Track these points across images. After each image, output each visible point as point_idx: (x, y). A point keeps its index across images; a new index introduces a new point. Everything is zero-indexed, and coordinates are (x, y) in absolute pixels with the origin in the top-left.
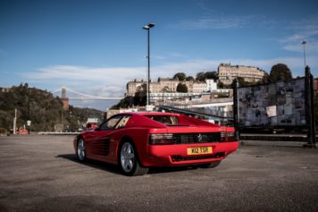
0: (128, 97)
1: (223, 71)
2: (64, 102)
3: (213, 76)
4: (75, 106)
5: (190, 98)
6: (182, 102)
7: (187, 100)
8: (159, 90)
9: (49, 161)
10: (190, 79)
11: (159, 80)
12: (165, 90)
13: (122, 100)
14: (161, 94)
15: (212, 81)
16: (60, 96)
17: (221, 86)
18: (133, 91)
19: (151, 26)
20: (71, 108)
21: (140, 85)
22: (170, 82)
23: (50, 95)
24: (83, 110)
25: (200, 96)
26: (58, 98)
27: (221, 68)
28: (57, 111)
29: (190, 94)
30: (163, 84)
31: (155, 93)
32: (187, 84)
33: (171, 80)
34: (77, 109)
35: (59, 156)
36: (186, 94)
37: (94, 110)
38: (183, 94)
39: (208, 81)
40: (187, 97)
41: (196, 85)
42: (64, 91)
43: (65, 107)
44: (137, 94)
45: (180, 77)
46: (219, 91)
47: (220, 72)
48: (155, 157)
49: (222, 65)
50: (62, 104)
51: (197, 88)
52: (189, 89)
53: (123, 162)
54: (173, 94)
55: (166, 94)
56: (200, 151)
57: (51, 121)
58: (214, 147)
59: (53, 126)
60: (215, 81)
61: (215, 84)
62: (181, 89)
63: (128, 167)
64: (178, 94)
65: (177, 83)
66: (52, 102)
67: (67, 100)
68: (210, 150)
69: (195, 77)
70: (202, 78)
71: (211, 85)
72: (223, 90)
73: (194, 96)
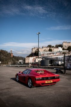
0: (32, 53)
1: (64, 44)
2: (11, 54)
3: (61, 46)
4: (15, 56)
5: (53, 54)
6: (50, 55)
7: (52, 55)
8: (43, 51)
9: (8, 81)
10: (53, 47)
11: (43, 47)
12: (45, 51)
13: (30, 54)
14: (43, 52)
15: (61, 48)
16: (10, 53)
17: (63, 49)
18: (34, 51)
19: (39, 33)
20: (14, 56)
21: (36, 49)
22: (46, 48)
23: (7, 52)
24: (18, 57)
25: (56, 53)
26: (9, 53)
27: (64, 43)
28: (9, 57)
29: (53, 52)
30: (44, 49)
31: (41, 52)
32: (52, 49)
33: (47, 47)
34: (16, 57)
35: (11, 79)
36: (52, 52)
37: (21, 57)
38: (51, 52)
39: (59, 48)
40: (52, 53)
41: (55, 49)
42: (11, 51)
43: (12, 56)
44: (35, 52)
45: (50, 46)
46: (63, 51)
47: (63, 44)
48: (37, 84)
49: (64, 42)
50: (11, 55)
51: (55, 50)
52: (53, 50)
53: (29, 84)
54: (48, 52)
55: (45, 52)
56: (49, 82)
57: (7, 61)
58: (53, 81)
59: (8, 62)
60: (62, 48)
61: (62, 49)
62: (50, 50)
63: (30, 86)
64: (49, 52)
65: (49, 48)
66: (8, 54)
67: (12, 54)
68: (52, 82)
69: (55, 46)
70: (57, 47)
71: (60, 49)
72: (64, 51)
73: (54, 53)
